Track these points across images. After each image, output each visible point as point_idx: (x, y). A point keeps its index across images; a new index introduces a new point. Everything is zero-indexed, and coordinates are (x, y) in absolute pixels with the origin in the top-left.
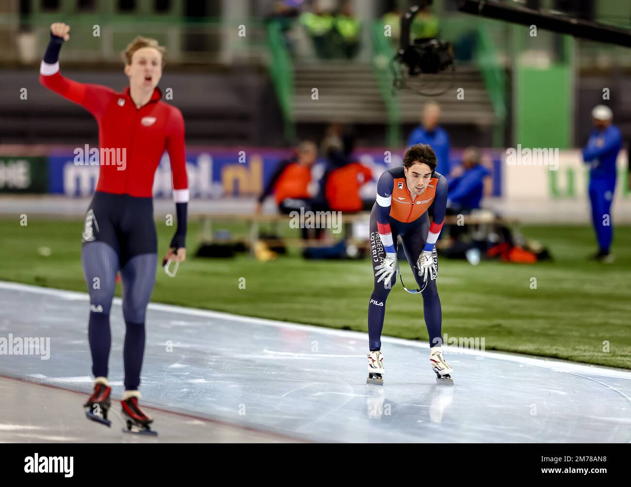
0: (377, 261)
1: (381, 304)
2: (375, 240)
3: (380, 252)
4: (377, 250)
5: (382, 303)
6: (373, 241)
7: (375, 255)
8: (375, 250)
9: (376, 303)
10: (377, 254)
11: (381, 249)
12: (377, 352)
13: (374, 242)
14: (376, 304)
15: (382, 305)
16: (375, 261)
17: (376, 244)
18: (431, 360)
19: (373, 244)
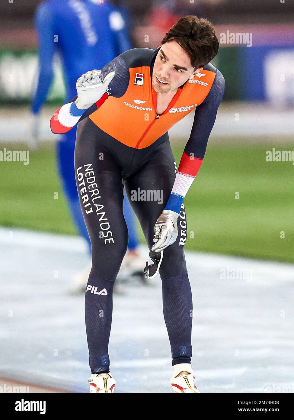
0: (91, 211)
1: (104, 292)
2: (85, 178)
3: (95, 196)
4: (90, 194)
5: (105, 290)
6: (81, 181)
7: (86, 203)
8: (87, 196)
9: (94, 290)
10: (90, 201)
11: (96, 192)
12: (105, 375)
13: (83, 183)
14: (95, 293)
15: (106, 294)
16: (88, 213)
17: (87, 185)
18: (173, 385)
19: (82, 186)
